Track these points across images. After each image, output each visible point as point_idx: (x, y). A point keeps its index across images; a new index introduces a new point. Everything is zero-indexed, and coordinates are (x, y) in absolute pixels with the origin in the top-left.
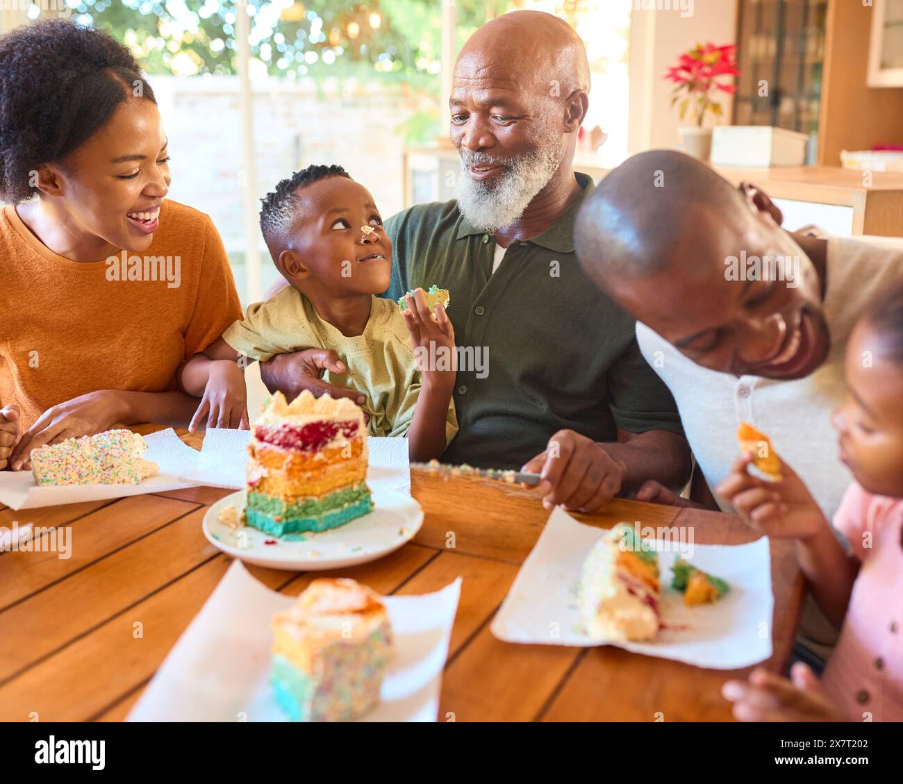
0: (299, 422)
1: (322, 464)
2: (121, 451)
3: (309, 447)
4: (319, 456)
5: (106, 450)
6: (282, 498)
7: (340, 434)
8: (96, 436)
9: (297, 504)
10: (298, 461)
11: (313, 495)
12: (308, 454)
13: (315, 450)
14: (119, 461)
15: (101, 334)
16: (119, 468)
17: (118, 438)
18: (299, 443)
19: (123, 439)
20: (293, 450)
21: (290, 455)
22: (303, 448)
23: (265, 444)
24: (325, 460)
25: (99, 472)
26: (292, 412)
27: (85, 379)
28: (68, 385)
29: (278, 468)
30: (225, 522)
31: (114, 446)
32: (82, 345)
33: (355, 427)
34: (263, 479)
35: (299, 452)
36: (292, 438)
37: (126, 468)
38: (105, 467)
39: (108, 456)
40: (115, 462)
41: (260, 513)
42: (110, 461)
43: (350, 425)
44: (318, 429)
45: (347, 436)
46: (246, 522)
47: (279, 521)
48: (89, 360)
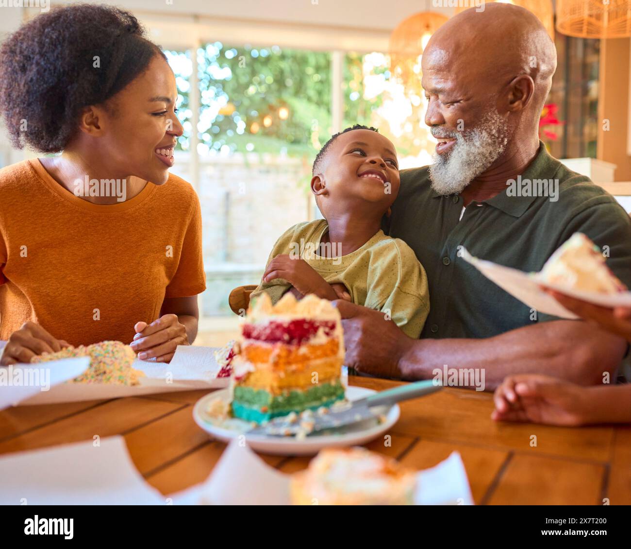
0: (285, 318)
1: (305, 359)
2: (113, 359)
3: (295, 341)
4: (304, 350)
5: (100, 358)
6: (268, 390)
7: (321, 332)
8: (91, 346)
9: (282, 395)
10: (284, 354)
11: (297, 386)
12: (293, 348)
13: (299, 344)
14: (111, 368)
15: (106, 268)
16: (111, 375)
17: (110, 348)
18: (286, 337)
19: (115, 350)
20: (279, 344)
21: (278, 349)
22: (289, 342)
23: (252, 341)
24: (309, 355)
25: (92, 377)
26: (277, 312)
27: (91, 305)
28: (77, 310)
29: (264, 362)
30: (214, 415)
31: (107, 355)
32: (91, 276)
33: (333, 327)
34: (249, 374)
35: (286, 347)
36: (278, 333)
37: (117, 374)
38: (98, 373)
39: (102, 364)
40: (108, 369)
41: (246, 406)
42: (102, 367)
43: (330, 324)
44: (302, 326)
45: (327, 334)
46: (232, 414)
47: (265, 412)
48: (96, 289)
